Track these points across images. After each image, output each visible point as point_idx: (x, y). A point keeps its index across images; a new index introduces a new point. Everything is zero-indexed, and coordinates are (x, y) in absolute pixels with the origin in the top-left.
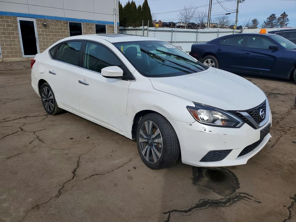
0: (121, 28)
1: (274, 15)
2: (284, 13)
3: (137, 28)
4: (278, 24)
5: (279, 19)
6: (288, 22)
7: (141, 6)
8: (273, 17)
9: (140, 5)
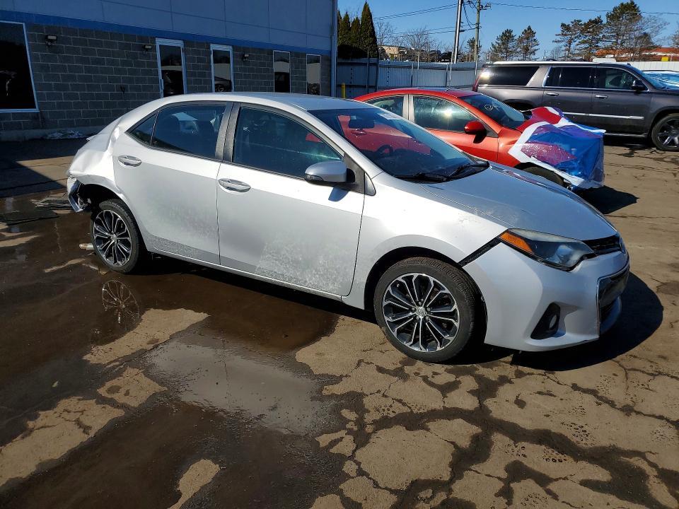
0: (341, 60)
1: (509, 32)
2: (529, 28)
3: (355, 61)
4: (519, 50)
5: (521, 40)
6: (536, 47)
7: (360, 19)
8: (507, 36)
9: (357, 18)
